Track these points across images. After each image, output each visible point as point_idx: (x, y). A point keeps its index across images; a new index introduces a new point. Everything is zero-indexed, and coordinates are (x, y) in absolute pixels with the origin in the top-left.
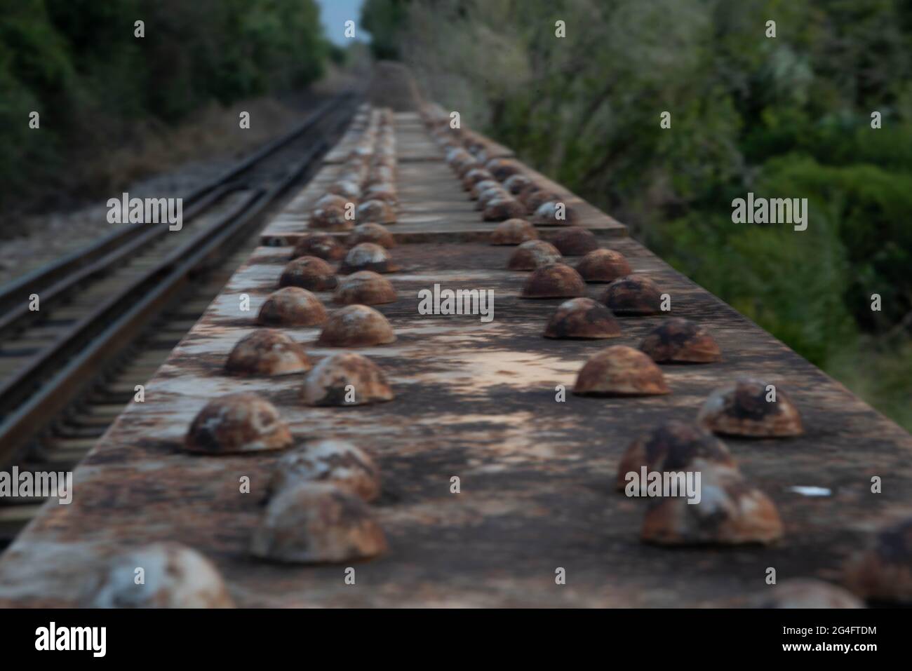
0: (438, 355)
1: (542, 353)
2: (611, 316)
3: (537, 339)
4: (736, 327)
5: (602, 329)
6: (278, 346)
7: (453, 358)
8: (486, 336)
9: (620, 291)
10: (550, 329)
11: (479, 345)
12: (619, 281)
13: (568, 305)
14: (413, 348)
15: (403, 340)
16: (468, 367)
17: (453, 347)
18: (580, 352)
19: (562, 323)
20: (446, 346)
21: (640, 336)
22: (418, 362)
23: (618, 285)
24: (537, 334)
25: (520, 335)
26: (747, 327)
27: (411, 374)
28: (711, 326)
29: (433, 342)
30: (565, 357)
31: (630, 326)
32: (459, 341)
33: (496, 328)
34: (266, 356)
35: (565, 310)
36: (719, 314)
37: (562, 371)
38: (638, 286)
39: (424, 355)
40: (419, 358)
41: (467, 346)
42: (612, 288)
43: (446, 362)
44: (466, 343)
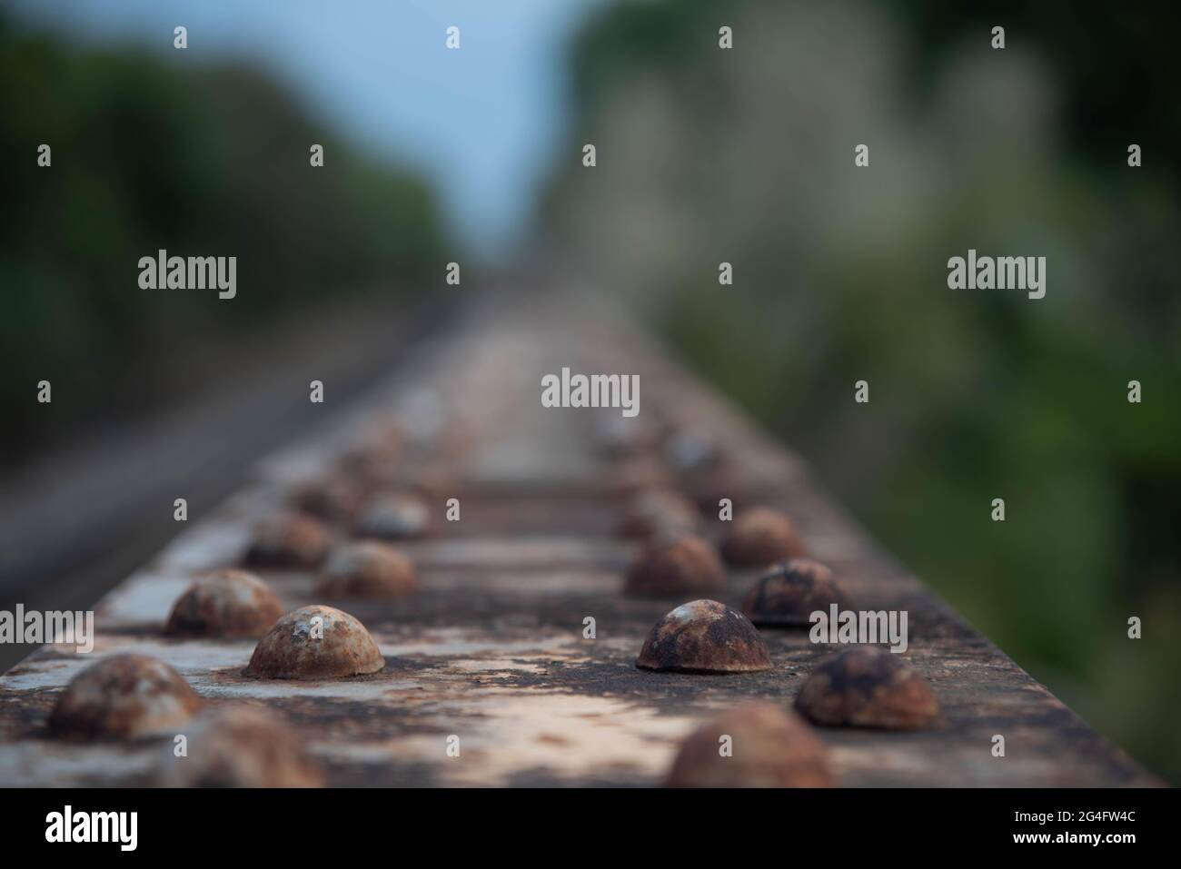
0: (446, 698)
1: (626, 700)
2: (754, 632)
3: (626, 670)
4: (971, 657)
5: (735, 655)
6: (145, 685)
7: (467, 706)
8: (540, 663)
9: (775, 588)
10: (650, 652)
11: (523, 680)
12: (775, 569)
13: (682, 612)
14: (409, 683)
15: (397, 666)
16: (492, 724)
17: (478, 683)
18: (693, 699)
19: (671, 641)
20: (468, 680)
21: (801, 669)
22: (405, 713)
23: (776, 577)
24: (627, 660)
25: (597, 662)
26: (987, 657)
27: (382, 737)
28: (926, 653)
29: (445, 673)
30: (666, 710)
31: (787, 650)
32: (491, 672)
33: (563, 646)
34: (120, 702)
35: (675, 621)
36: (941, 630)
37: (652, 739)
38: (807, 580)
39: (419, 698)
40: (409, 705)
41: (502, 682)
42: (763, 583)
43: (451, 713)
44: (505, 676)
